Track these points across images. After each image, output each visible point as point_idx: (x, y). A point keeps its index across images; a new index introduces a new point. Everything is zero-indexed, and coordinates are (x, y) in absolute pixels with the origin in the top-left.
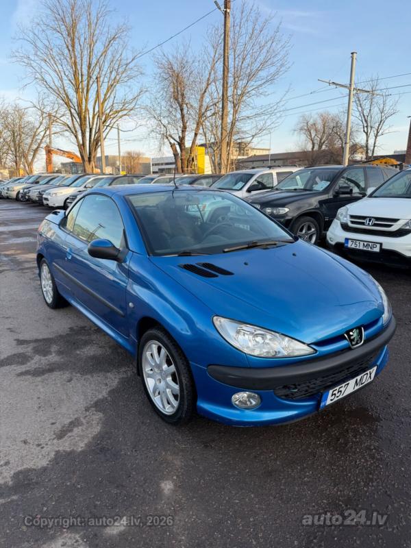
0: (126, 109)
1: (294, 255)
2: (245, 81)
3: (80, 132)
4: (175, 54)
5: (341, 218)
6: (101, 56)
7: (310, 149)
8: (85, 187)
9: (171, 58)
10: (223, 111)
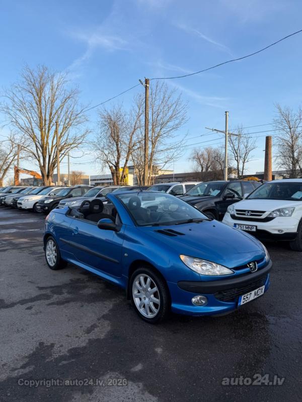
0: (76, 143)
1: (214, 226)
2: (159, 128)
3: (42, 157)
4: (112, 110)
5: (230, 211)
6: (59, 108)
7: (200, 171)
8: (49, 195)
9: (109, 112)
10: (145, 146)
